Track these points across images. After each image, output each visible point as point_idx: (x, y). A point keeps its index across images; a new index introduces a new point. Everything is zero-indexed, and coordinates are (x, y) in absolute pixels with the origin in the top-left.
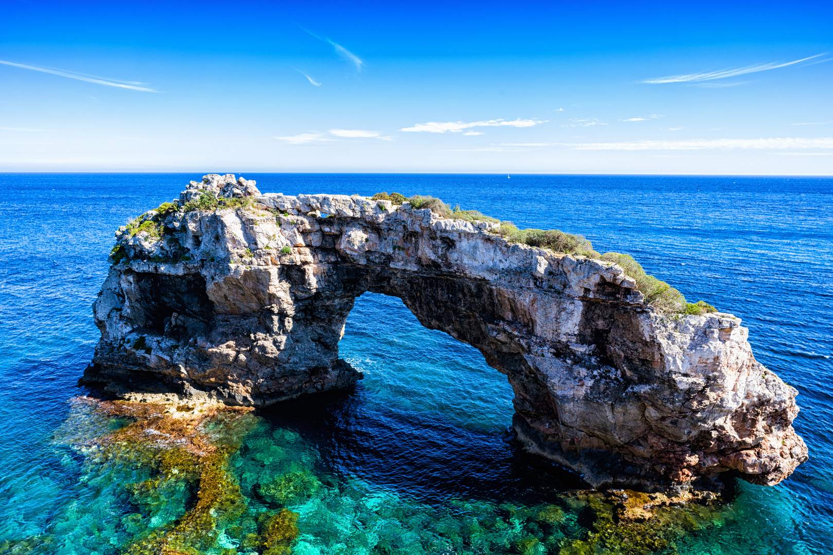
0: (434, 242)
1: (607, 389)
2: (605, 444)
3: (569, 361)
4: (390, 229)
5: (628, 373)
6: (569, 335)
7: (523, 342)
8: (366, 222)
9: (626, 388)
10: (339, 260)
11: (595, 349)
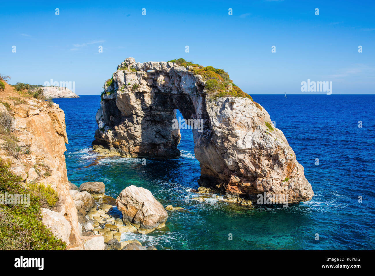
1: (205, 139)
2: (214, 174)
4: (172, 76)
6: (200, 115)
8: (165, 73)
10: (158, 91)
11: (207, 122)
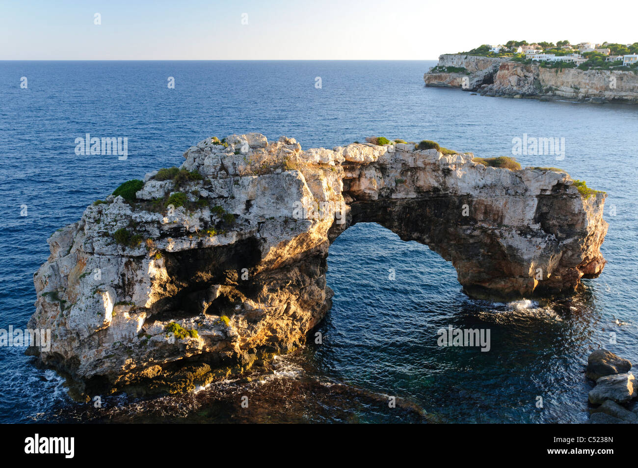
0: (436, 173)
3: (529, 236)
4: (392, 168)
5: (560, 235)
6: (529, 220)
7: (497, 232)
8: (379, 164)
9: (559, 243)
10: (355, 199)
11: (542, 225)
